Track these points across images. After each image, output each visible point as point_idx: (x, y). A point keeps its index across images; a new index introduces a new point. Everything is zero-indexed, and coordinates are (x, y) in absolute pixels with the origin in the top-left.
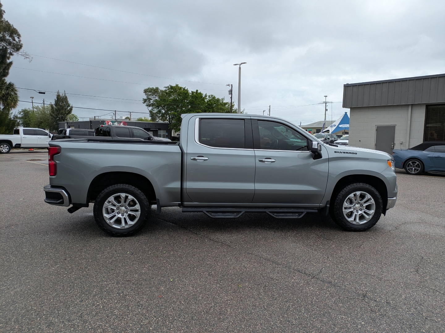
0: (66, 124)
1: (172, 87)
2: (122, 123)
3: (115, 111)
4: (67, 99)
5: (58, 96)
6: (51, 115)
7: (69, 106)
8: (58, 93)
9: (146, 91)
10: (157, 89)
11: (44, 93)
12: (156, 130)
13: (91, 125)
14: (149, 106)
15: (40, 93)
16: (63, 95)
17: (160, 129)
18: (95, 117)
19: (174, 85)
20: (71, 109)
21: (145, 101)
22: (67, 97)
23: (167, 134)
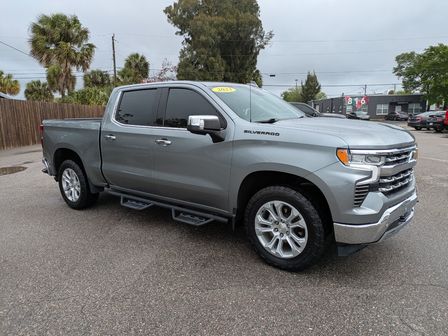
0: (313, 103)
1: (432, 49)
2: (364, 98)
3: (366, 85)
4: (316, 78)
5: (309, 76)
6: (302, 95)
7: (318, 84)
8: (309, 73)
9: (398, 58)
10: (413, 53)
11: (274, 76)
12: (407, 104)
13: (332, 103)
14: (399, 75)
15: (271, 76)
16: (312, 74)
17: (411, 102)
18: (343, 93)
19: (436, 45)
20: (319, 88)
21: (396, 70)
22: (316, 76)
23: (421, 108)
